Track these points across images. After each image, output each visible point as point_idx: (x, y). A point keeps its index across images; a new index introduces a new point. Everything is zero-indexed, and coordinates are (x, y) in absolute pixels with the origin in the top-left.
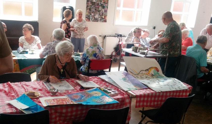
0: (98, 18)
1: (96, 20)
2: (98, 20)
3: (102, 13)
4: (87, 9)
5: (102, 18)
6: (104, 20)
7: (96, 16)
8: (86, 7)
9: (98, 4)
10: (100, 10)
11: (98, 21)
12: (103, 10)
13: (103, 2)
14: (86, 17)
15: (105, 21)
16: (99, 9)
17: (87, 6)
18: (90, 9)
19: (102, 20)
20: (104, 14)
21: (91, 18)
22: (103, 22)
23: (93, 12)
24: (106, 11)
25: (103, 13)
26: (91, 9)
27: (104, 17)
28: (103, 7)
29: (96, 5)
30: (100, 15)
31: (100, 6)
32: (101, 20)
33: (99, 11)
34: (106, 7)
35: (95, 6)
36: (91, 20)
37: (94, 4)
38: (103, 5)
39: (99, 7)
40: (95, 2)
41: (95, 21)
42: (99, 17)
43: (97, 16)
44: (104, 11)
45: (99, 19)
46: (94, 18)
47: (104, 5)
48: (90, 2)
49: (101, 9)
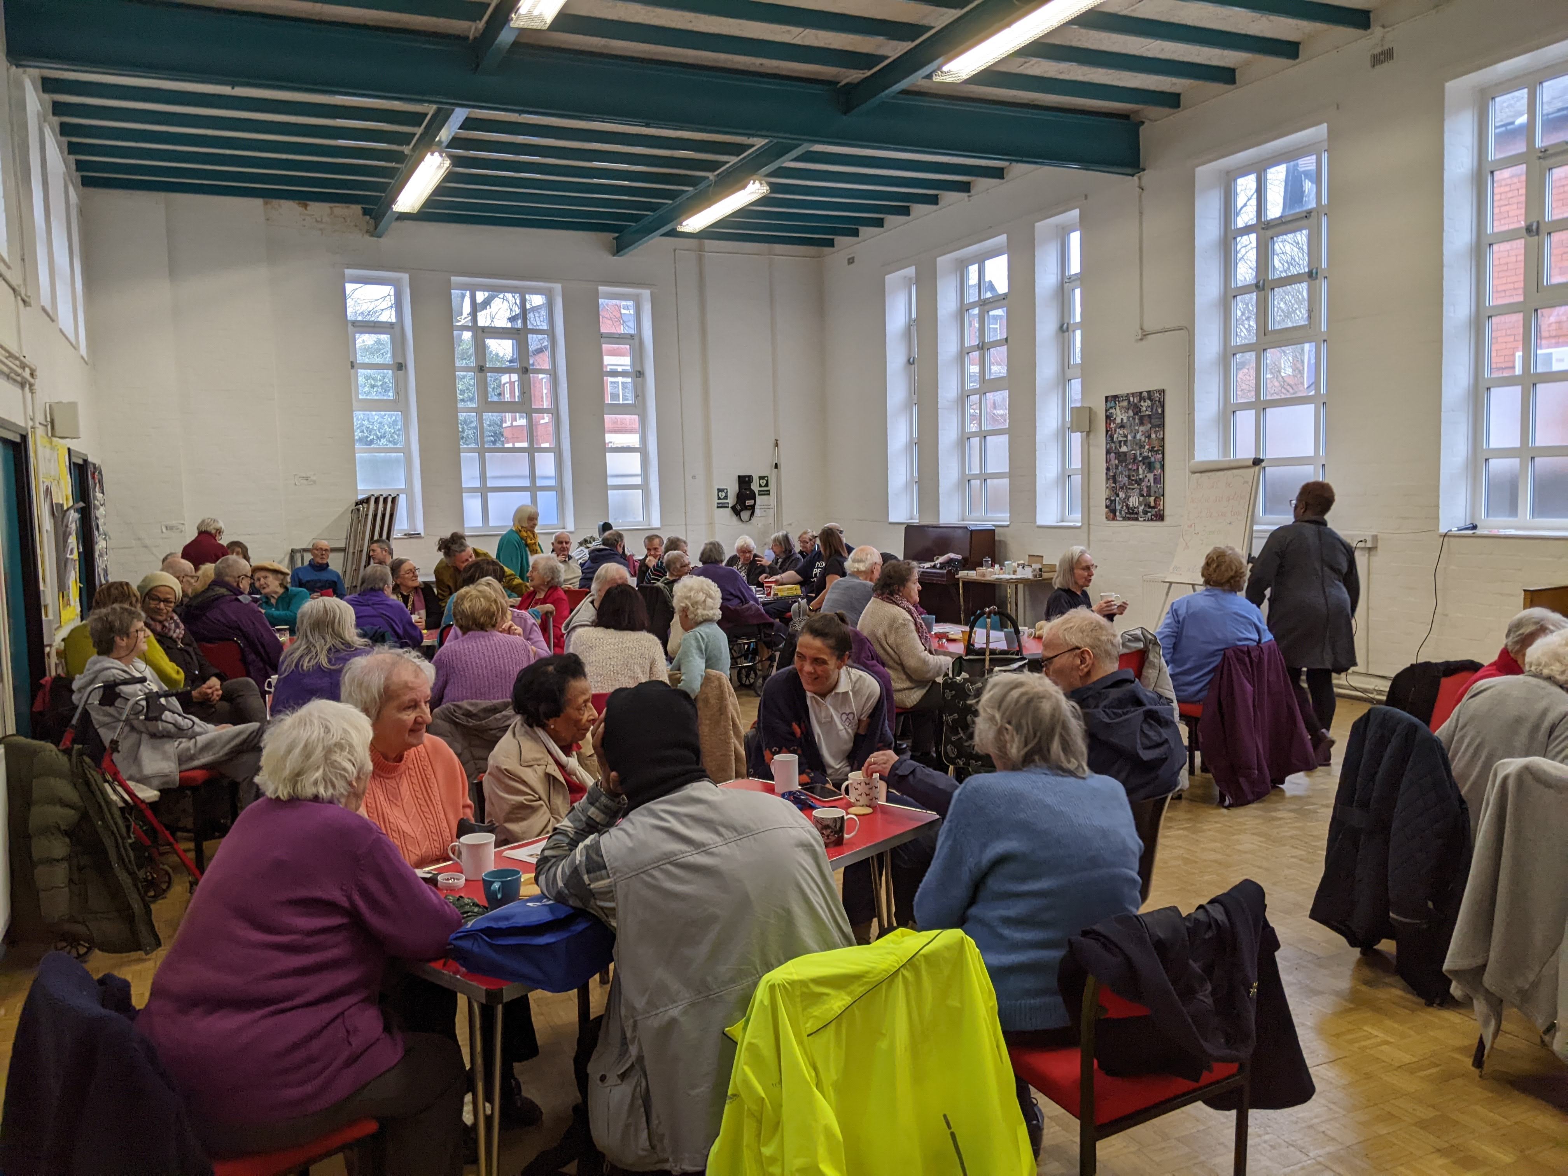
0: (1138, 508)
1: (1132, 515)
2: (1137, 513)
3: (1147, 487)
4: (1107, 479)
5: (1150, 507)
6: (1154, 511)
7: (1131, 499)
8: (1105, 471)
9: (1135, 458)
10: (1141, 477)
11: (1137, 519)
12: (1151, 476)
13: (1147, 447)
14: (1107, 507)
15: (1160, 517)
16: (1138, 475)
17: (1108, 469)
18: (1114, 479)
19: (1149, 514)
20: (1152, 493)
21: (1118, 507)
22: (1152, 520)
23: (1122, 488)
24: (1159, 480)
25: (1149, 488)
26: (1117, 478)
27: (1155, 501)
28: (1150, 467)
29: (1129, 464)
30: (1143, 496)
31: (1141, 464)
32: (1146, 513)
33: (1139, 482)
34: (1158, 465)
35: (1126, 466)
36: (1118, 514)
37: (1125, 461)
38: (1147, 457)
39: (1138, 469)
40: (1125, 453)
41: (1129, 519)
42: (1140, 504)
43: (1134, 501)
44: (1152, 481)
45: (1141, 508)
46: (1127, 506)
47: (1153, 459)
48: (1113, 455)
49: (1143, 473)
